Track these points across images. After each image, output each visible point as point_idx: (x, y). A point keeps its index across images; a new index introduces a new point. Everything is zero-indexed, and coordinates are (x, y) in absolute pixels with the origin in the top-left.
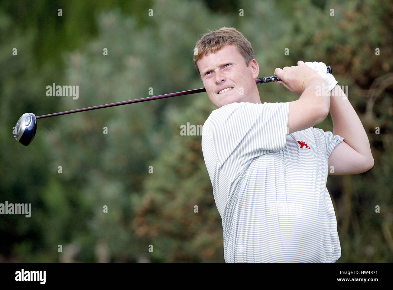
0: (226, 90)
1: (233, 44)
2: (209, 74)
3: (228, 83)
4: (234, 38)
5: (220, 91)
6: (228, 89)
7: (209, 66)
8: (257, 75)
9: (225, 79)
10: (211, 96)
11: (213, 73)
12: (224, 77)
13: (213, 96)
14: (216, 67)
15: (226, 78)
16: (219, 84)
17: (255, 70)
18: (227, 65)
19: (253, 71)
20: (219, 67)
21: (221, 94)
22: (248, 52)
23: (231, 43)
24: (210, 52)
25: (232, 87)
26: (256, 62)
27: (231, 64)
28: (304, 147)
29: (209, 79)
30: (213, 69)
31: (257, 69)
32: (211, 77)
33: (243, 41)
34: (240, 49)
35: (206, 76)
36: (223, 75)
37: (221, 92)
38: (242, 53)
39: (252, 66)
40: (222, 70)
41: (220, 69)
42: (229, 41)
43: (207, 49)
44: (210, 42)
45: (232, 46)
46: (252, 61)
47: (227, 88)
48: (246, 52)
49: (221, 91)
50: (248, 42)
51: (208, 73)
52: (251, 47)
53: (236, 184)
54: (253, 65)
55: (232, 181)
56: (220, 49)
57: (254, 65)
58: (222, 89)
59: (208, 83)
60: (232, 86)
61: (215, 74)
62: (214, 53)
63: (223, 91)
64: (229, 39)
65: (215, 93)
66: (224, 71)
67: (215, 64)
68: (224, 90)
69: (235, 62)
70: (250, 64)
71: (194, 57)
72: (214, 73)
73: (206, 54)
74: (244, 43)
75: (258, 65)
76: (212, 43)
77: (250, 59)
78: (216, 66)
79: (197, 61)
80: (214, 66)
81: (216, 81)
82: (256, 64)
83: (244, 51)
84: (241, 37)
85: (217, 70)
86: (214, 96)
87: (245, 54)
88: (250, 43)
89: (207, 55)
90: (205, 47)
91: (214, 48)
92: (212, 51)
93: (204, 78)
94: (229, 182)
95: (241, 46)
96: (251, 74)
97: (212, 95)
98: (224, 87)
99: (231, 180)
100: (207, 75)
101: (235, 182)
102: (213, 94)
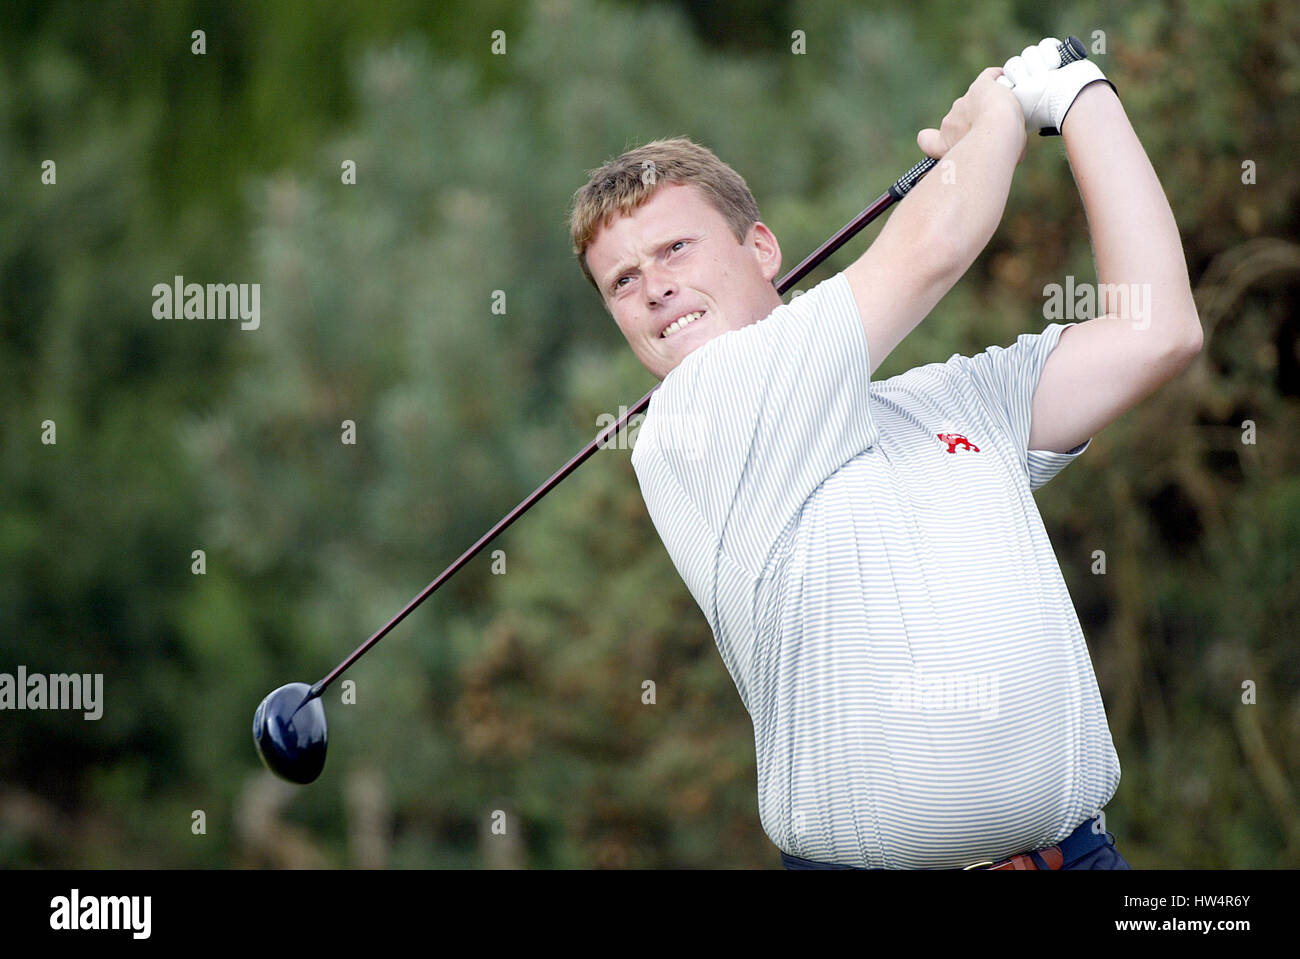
0: (682, 321)
1: (684, 182)
2: (625, 283)
3: (686, 298)
4: (690, 164)
5: (665, 330)
6: (690, 318)
7: (622, 258)
8: (776, 266)
9: (674, 289)
10: (641, 349)
11: (637, 278)
12: (670, 282)
13: (647, 350)
14: (643, 257)
15: (678, 288)
16: (661, 305)
17: (766, 253)
18: (676, 245)
19: (762, 258)
20: (651, 255)
21: (669, 336)
22: (738, 202)
23: (680, 180)
24: (617, 214)
25: (700, 312)
26: (768, 230)
27: (689, 241)
28: (960, 447)
29: (626, 299)
30: (634, 264)
31: (773, 249)
32: (633, 292)
33: (717, 171)
34: (711, 192)
35: (618, 291)
36: (667, 277)
37: (668, 330)
38: (718, 206)
39: (757, 245)
40: (664, 262)
41: (656, 261)
42: (672, 175)
43: (606, 206)
44: (614, 182)
45: (685, 187)
46: (754, 227)
47: (685, 316)
48: (731, 202)
49: (669, 326)
50: (734, 172)
51: (621, 280)
52: (747, 188)
53: (768, 581)
54: (758, 241)
55: (758, 576)
56: (645, 203)
57: (762, 240)
58: (670, 319)
59: (628, 310)
60: (704, 307)
61: (645, 279)
62: (630, 215)
63: (674, 326)
64: (670, 167)
65: (653, 336)
66: (669, 264)
67: (639, 247)
68: (676, 321)
69: (700, 232)
70: (747, 237)
71: (574, 242)
72: (640, 278)
73: (606, 224)
74: (721, 176)
75: (774, 238)
76: (620, 187)
77: (746, 223)
78: (643, 251)
79: (584, 253)
80: (637, 256)
81: (649, 298)
82: (770, 236)
83: (722, 200)
84: (708, 161)
85: (647, 264)
86: (649, 347)
87: (728, 208)
88: (740, 177)
89: (611, 227)
90: (599, 201)
91: (628, 200)
92: (623, 210)
93: (612, 299)
94: (750, 580)
95: (712, 185)
96: (756, 268)
97: (643, 347)
98: (675, 313)
99: (752, 574)
100: (621, 289)
101: (765, 577)
102: (645, 342)
